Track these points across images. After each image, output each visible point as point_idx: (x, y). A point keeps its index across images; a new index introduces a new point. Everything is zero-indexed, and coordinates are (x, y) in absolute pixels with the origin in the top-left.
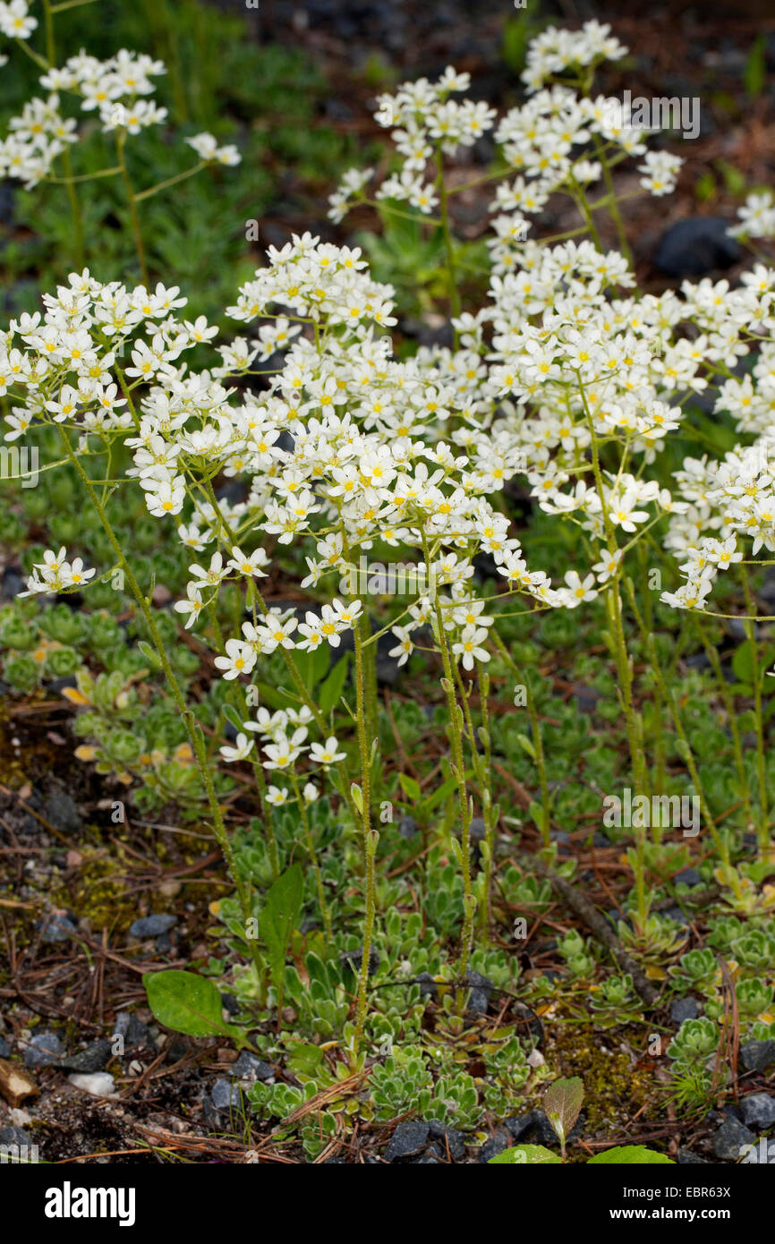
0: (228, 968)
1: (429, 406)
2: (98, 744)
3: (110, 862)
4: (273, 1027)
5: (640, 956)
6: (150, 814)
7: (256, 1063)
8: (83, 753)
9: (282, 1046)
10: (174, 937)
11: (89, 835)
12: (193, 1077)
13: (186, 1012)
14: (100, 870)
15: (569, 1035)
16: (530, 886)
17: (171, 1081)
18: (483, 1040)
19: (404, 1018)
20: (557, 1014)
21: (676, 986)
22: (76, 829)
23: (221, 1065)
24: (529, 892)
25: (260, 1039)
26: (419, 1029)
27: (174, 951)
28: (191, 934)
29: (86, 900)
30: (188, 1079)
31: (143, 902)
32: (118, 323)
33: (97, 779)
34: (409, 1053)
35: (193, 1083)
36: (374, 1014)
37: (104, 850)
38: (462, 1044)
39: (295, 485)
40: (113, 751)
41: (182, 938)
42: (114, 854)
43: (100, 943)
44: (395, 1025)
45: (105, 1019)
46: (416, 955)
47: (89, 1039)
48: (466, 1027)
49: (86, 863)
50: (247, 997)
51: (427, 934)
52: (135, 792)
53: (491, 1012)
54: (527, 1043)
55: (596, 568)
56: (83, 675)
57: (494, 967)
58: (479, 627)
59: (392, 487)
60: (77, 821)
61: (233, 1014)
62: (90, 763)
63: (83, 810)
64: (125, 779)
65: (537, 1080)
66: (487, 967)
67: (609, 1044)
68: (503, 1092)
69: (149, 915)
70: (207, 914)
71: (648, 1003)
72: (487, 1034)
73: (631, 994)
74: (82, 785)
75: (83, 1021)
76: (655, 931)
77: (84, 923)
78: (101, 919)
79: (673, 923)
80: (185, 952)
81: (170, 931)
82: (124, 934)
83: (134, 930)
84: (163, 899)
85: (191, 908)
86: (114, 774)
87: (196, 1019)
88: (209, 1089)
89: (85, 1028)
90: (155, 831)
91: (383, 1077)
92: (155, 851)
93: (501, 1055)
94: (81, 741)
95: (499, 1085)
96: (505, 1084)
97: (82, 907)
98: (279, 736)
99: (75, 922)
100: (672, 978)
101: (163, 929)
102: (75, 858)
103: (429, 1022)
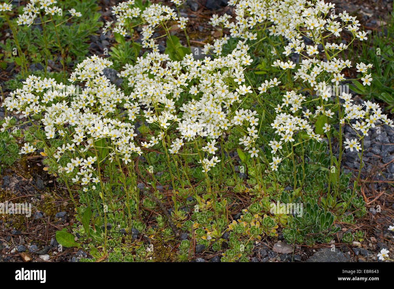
0: (78, 226)
1: (117, 99)
2: (49, 167)
3: (51, 197)
4: (87, 243)
5: (176, 221)
6: (61, 184)
7: (82, 252)
8: (45, 169)
9: (89, 247)
10: (66, 217)
11: (47, 190)
12: (68, 255)
13: (65, 241)
14: (49, 199)
15: (157, 243)
16: (151, 203)
17: (63, 256)
18: (136, 245)
19: (117, 240)
20: (154, 237)
21: (183, 229)
22: (43, 189)
23: (75, 252)
24: (151, 205)
25: (84, 246)
26: (120, 243)
27: (65, 221)
28: (70, 216)
29: (45, 208)
30: (67, 256)
31: (59, 208)
32: (40, 89)
33: (49, 175)
34: (118, 250)
35: (68, 257)
36: (110, 240)
37: (50, 194)
38: (131, 246)
39: (80, 131)
40: (52, 168)
41: (68, 217)
42: (52, 195)
43: (48, 220)
44: (115, 242)
45: (48, 240)
46: (122, 223)
47: (44, 245)
48: (132, 242)
49: (45, 198)
50: (82, 234)
51: (125, 217)
52: (57, 179)
53: (138, 238)
54: (146, 246)
55: (159, 136)
56: (45, 148)
57: (139, 227)
58: (128, 154)
59: (102, 131)
60: (43, 187)
61: (78, 238)
62: (47, 171)
63: (45, 183)
64: (55, 175)
65: (148, 255)
66: (138, 226)
67: (166, 245)
68: (140, 258)
69: (60, 211)
70: (74, 211)
71: (175, 235)
72: (137, 243)
73: (171, 233)
74: (45, 177)
75: (43, 241)
76: (180, 214)
77: (44, 214)
78: (49, 213)
79: (184, 212)
80: (68, 221)
81: (65, 216)
82: (54, 216)
83: (56, 216)
84: (64, 207)
85: (70, 209)
86: (52, 174)
87: (68, 242)
88: (71, 258)
89: (43, 242)
90: (63, 189)
91: (111, 256)
92: (62, 194)
93: (139, 249)
94: (45, 166)
95: (139, 256)
96: (140, 256)
97: (44, 210)
98: (86, 175)
99: (42, 214)
100: (182, 227)
101: (63, 215)
102: (43, 197)
103: (123, 241)
